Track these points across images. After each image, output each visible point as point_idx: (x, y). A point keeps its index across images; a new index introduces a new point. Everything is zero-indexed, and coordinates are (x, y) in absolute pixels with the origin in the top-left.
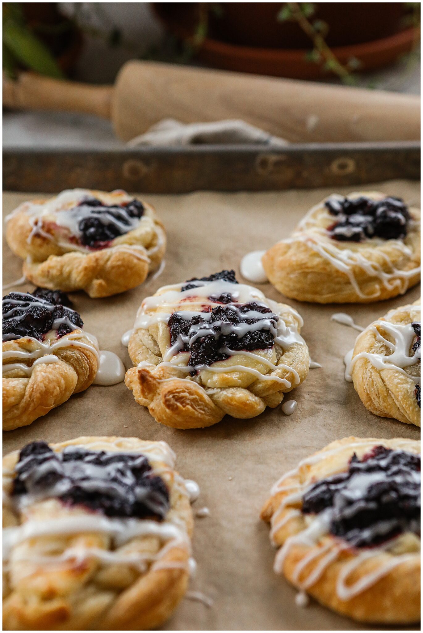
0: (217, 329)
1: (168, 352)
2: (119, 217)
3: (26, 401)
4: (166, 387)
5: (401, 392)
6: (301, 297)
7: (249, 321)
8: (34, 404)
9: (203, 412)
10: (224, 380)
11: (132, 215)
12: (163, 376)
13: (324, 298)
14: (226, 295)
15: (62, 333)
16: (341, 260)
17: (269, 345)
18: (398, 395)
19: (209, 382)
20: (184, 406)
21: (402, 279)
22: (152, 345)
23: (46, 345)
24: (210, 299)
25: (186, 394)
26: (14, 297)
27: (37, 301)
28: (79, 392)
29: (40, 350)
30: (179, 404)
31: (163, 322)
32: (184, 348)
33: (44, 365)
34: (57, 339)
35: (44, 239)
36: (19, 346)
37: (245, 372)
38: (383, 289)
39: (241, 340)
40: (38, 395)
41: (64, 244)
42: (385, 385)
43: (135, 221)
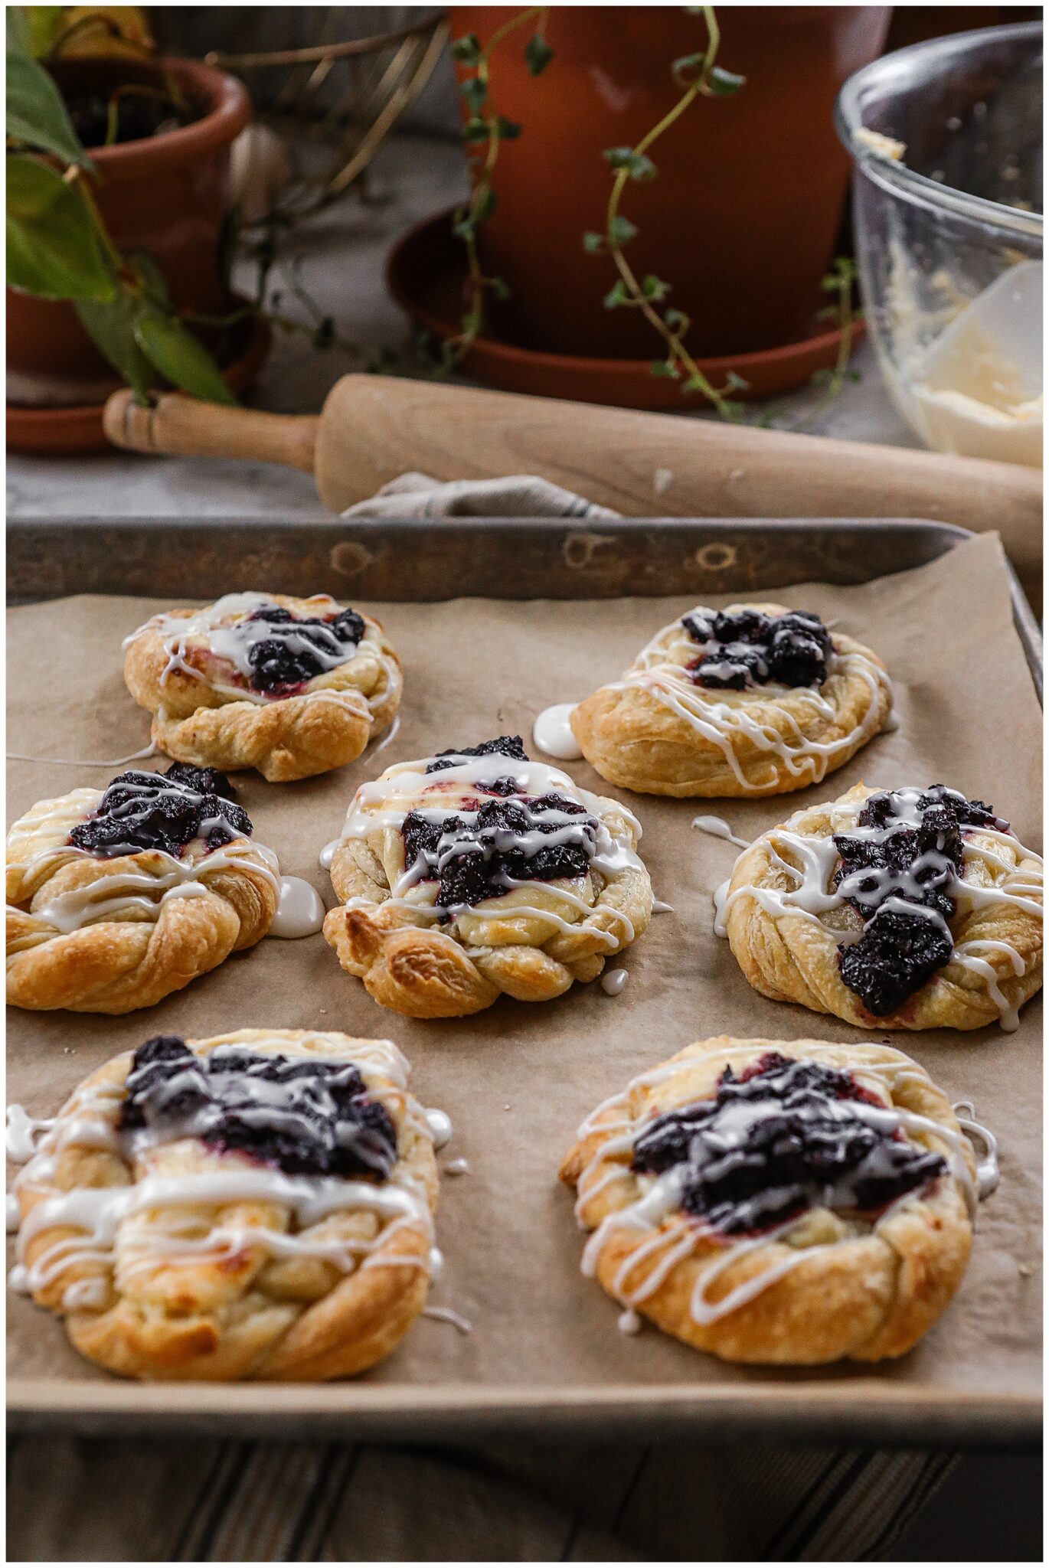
0: (488, 841)
1: (402, 879)
2: (320, 641)
3: (149, 963)
4: (394, 943)
5: (813, 957)
6: (639, 787)
7: (546, 828)
8: (163, 969)
9: (461, 989)
10: (500, 932)
11: (343, 637)
12: (391, 924)
13: (682, 787)
14: (505, 781)
15: (213, 843)
16: (710, 721)
17: (581, 870)
18: (808, 963)
19: (472, 936)
20: (427, 978)
21: (817, 757)
22: (373, 868)
23: (185, 866)
24: (478, 787)
25: (431, 957)
26: (132, 779)
27: (172, 787)
28: (242, 948)
29: (173, 874)
30: (417, 974)
31: (393, 827)
32: (430, 874)
33: (181, 900)
34: (205, 855)
35: (188, 678)
36: (139, 867)
37: (536, 919)
38: (784, 774)
39: (532, 861)
40: (170, 953)
41: (222, 687)
42: (785, 945)
43: (348, 648)
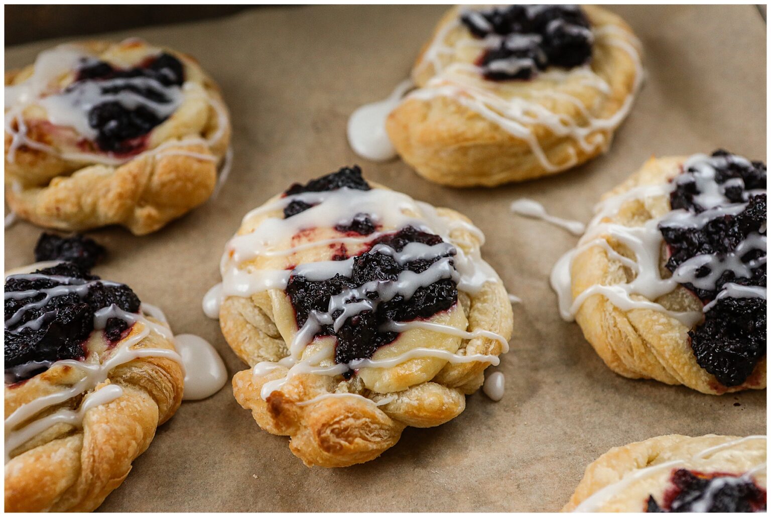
0: (372, 296)
1: (296, 339)
2: (151, 94)
3: (86, 481)
4: (315, 415)
5: (668, 345)
7: (417, 266)
8: (102, 482)
9: (378, 439)
10: (401, 379)
11: (166, 82)
12: (305, 394)
14: (362, 219)
15: (113, 334)
16: (513, 119)
17: (453, 300)
18: (664, 351)
19: (377, 387)
20: (350, 443)
21: (603, 132)
22: (263, 323)
23: (92, 366)
24: (339, 229)
25: (351, 421)
26: (16, 286)
27: (57, 284)
29: (86, 377)
30: (343, 442)
31: (276, 289)
32: (323, 331)
33: (101, 407)
34: (108, 349)
35: (36, 152)
36: (52, 384)
37: (429, 358)
38: (580, 153)
39: (412, 301)
40: (106, 466)
41: (73, 155)
42: (640, 336)
43: (172, 92)
